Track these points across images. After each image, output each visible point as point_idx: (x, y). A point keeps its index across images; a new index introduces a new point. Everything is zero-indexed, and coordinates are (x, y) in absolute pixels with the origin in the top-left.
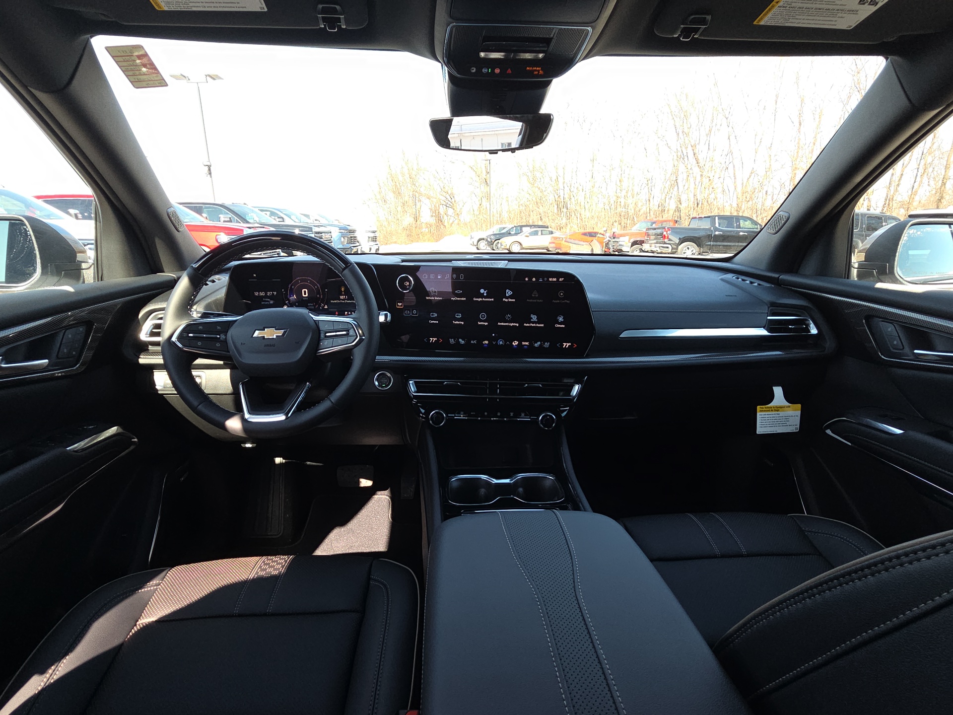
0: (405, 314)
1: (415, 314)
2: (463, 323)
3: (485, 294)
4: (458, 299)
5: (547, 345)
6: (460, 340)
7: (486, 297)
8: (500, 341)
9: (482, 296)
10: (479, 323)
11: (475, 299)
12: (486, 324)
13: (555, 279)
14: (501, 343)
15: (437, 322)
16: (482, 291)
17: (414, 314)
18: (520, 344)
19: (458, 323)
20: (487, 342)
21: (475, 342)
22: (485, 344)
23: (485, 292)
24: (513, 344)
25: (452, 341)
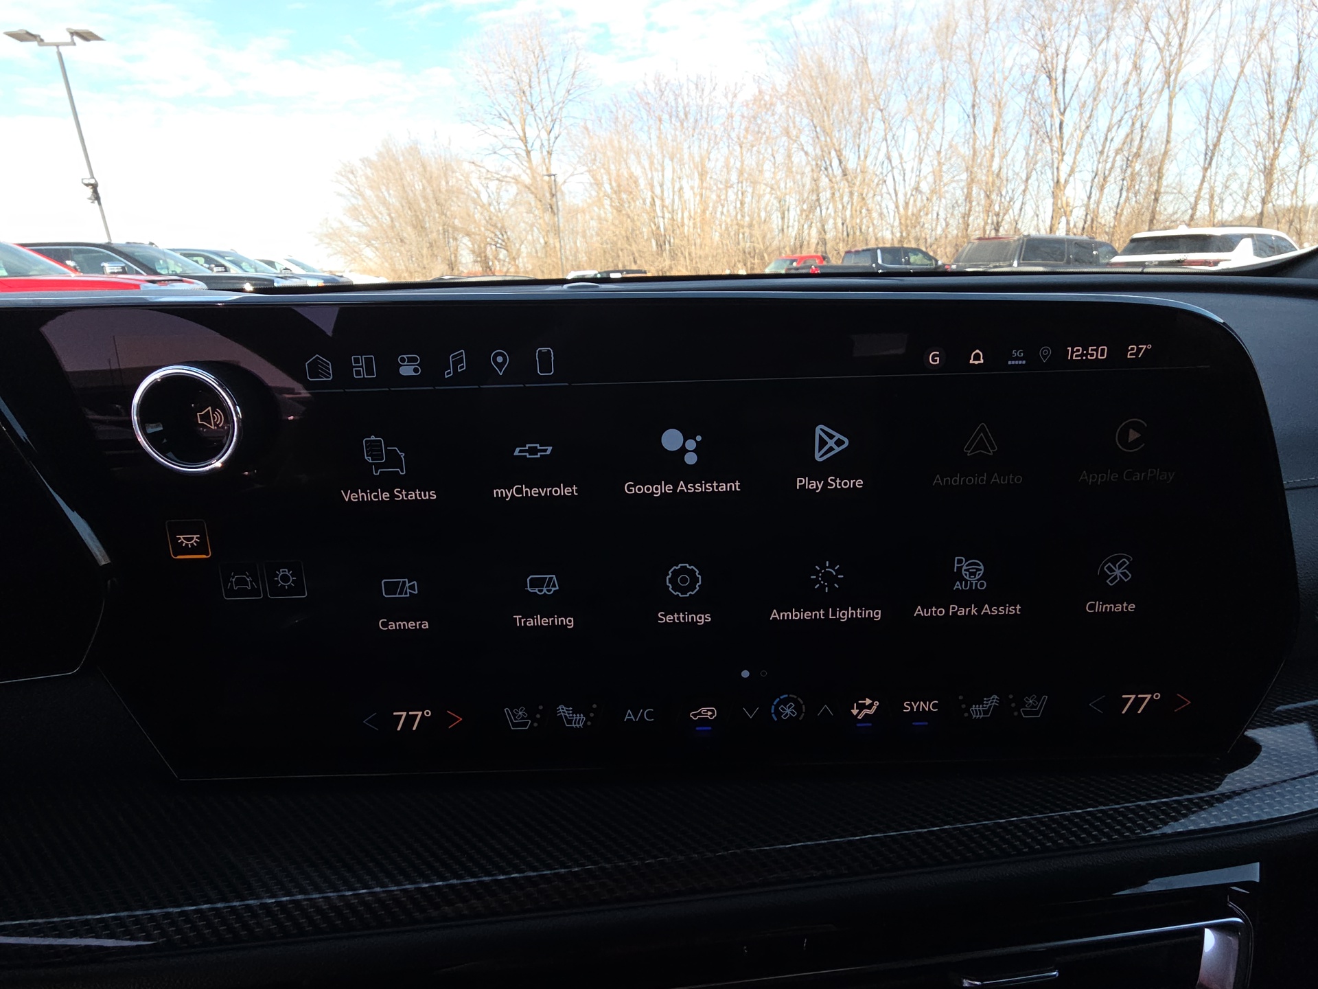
0: (231, 593)
1: (291, 591)
2: (570, 623)
3: (691, 459)
4: (534, 492)
5: (1034, 704)
6: (563, 711)
7: (693, 474)
8: (785, 702)
9: (672, 466)
10: (666, 619)
11: (631, 489)
12: (703, 619)
13: (1097, 353)
14: (788, 711)
15: (426, 625)
16: (672, 440)
17: (282, 591)
18: (890, 709)
19: (545, 622)
20: (708, 713)
21: (645, 713)
22: (705, 721)
23: (691, 445)
24: (855, 712)
25: (517, 717)
